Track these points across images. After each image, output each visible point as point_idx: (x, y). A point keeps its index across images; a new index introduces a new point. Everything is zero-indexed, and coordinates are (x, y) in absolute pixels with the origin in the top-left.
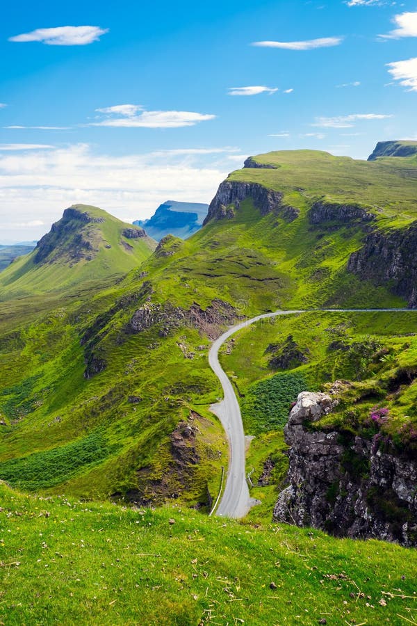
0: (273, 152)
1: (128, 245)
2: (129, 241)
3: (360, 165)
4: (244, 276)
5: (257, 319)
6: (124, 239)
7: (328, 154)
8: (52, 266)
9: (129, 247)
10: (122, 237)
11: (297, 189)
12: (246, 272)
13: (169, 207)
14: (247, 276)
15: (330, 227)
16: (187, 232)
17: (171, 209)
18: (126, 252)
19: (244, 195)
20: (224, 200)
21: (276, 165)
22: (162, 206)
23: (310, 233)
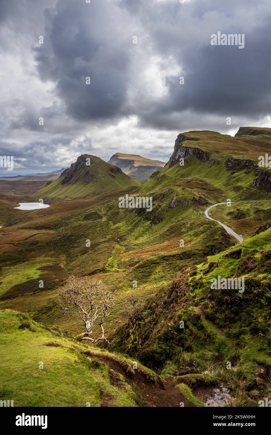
0: (191, 131)
1: (113, 176)
2: (113, 174)
3: (236, 140)
4: (202, 189)
5: (216, 205)
6: (111, 173)
7: (219, 133)
8: (75, 186)
9: (113, 177)
10: (109, 171)
11: (217, 152)
12: (203, 187)
13: (118, 156)
14: (204, 189)
15: (238, 169)
16: (129, 170)
17: (119, 158)
18: (113, 180)
19: (192, 154)
20: (182, 156)
21: (197, 139)
22: (114, 156)
23: (227, 172)
